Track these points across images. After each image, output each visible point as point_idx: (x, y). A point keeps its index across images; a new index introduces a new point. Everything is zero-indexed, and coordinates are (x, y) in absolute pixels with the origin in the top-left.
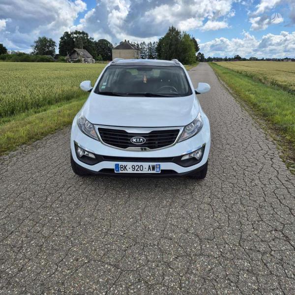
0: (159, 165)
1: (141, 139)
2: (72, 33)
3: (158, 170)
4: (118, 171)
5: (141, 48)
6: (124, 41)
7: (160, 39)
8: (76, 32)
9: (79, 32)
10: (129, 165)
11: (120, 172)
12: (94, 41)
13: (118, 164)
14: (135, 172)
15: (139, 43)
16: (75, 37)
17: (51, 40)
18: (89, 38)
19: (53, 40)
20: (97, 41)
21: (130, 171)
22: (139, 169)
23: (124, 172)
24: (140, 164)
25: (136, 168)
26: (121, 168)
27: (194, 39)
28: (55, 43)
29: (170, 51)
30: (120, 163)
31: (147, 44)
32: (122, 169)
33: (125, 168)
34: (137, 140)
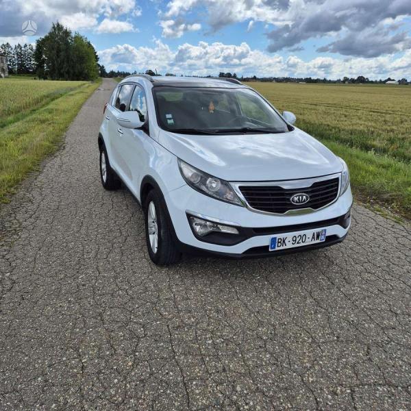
0: (325, 230)
1: (304, 197)
3: (323, 237)
4: (274, 248)
7: (38, 41)
10: (289, 236)
11: (277, 249)
13: (275, 238)
14: (296, 245)
21: (289, 245)
22: (301, 241)
23: (281, 248)
24: (302, 233)
25: (298, 240)
26: (279, 242)
27: (89, 43)
29: (59, 60)
30: (278, 236)
32: (279, 244)
33: (284, 241)
34: (299, 199)
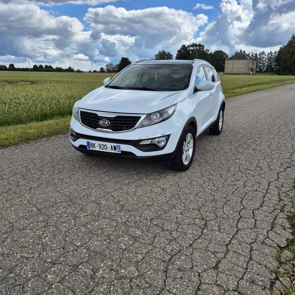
0: (119, 146)
1: (107, 122)
2: (189, 46)
3: (119, 150)
4: (89, 148)
5: (260, 58)
6: (239, 51)
8: (194, 45)
9: (196, 44)
10: (97, 143)
11: (91, 149)
12: (209, 52)
13: (89, 142)
14: (101, 150)
15: (258, 53)
16: (192, 50)
17: (169, 54)
18: (205, 50)
19: (171, 53)
20: (213, 53)
21: (97, 149)
22: (104, 148)
23: (93, 149)
24: (104, 143)
25: (102, 147)
26: (91, 145)
28: (172, 56)
29: (291, 61)
30: (91, 141)
31: (267, 54)
33: (94, 145)
34: (103, 123)
